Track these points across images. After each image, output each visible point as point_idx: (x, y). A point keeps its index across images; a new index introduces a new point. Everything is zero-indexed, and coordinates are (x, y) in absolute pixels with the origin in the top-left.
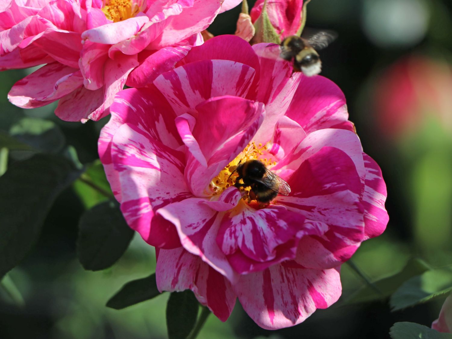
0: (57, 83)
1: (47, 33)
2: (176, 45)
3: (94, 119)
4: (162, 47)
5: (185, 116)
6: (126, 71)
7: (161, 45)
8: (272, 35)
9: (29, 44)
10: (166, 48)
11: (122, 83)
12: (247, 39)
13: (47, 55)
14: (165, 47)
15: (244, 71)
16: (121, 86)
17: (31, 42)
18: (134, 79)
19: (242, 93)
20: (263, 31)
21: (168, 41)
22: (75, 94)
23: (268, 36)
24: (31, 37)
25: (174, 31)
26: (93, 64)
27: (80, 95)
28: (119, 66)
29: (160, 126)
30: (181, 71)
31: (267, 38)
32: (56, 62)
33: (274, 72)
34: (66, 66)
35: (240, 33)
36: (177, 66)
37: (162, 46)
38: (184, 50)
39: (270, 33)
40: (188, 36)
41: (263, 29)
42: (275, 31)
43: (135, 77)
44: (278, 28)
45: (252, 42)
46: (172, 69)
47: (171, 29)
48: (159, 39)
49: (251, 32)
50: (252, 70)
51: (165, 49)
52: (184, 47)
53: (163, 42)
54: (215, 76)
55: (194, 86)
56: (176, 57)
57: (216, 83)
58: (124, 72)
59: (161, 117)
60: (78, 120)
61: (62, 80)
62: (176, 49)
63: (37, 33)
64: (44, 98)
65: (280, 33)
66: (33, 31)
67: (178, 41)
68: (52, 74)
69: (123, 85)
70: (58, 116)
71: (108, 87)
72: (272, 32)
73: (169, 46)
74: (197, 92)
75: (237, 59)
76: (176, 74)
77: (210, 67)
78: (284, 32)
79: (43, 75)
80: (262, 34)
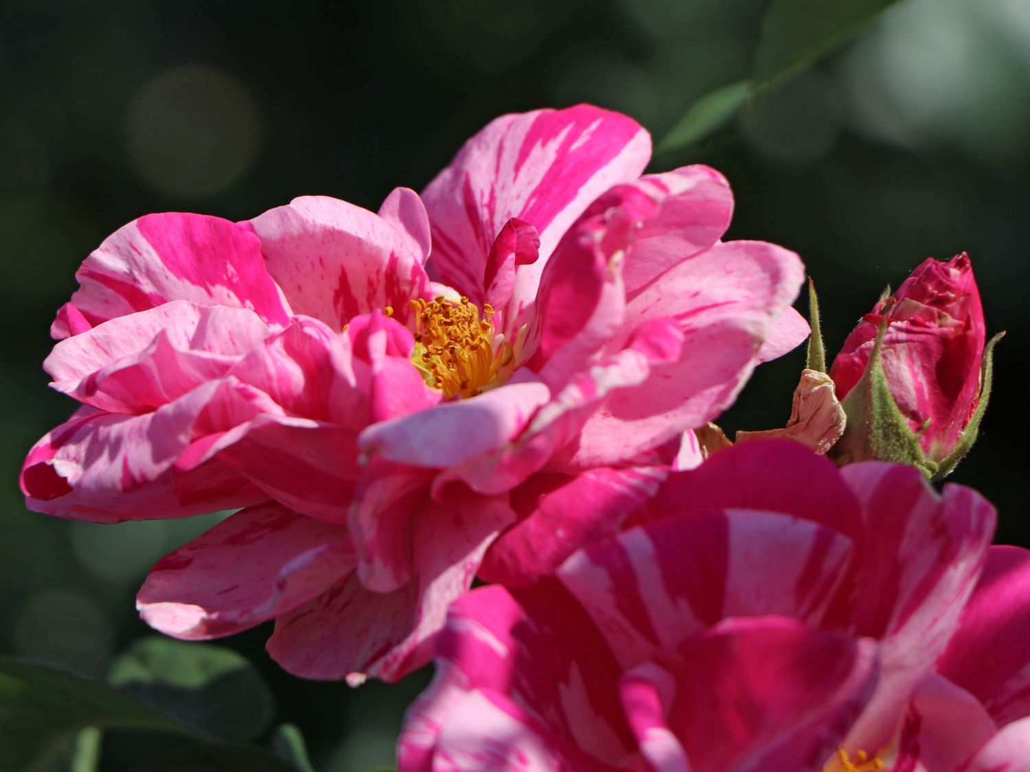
0: (284, 572)
1: (257, 425)
2: (622, 465)
3: (385, 677)
4: (580, 469)
5: (647, 670)
6: (480, 540)
7: (578, 463)
8: (898, 435)
9: (203, 459)
10: (595, 474)
11: (468, 573)
12: (824, 444)
13: (249, 481)
14: (591, 467)
15: (822, 546)
16: (465, 582)
17: (210, 453)
18: (501, 562)
19: (814, 607)
20: (871, 423)
21: (598, 452)
22: (326, 598)
23: (886, 436)
24: (210, 438)
25: (613, 421)
26: (384, 518)
27: (342, 599)
28: (458, 522)
29: (573, 696)
30: (637, 542)
31: (882, 442)
32: (273, 503)
33: (906, 546)
34: (301, 516)
35: (802, 424)
36: (626, 526)
37: (581, 464)
38: (648, 479)
39: (891, 430)
40: (660, 441)
41: (870, 417)
42: (905, 423)
43: (505, 557)
44: (914, 415)
45: (836, 452)
46: (611, 535)
47: (605, 415)
48: (574, 446)
49: (836, 423)
50: (843, 542)
51: (591, 476)
52: (646, 471)
53: (583, 455)
54: (736, 557)
55: (674, 587)
56: (621, 499)
57: (739, 578)
58: (473, 544)
59: (575, 672)
60: (335, 677)
61: (296, 563)
62: (623, 475)
63: (227, 428)
64: (243, 614)
65: (918, 429)
66: (216, 419)
67: (629, 453)
68: (260, 537)
69: (470, 579)
70: (279, 662)
71: (428, 584)
72: (897, 426)
73: (602, 465)
74: (684, 604)
75: (798, 510)
76: (622, 551)
77: (721, 530)
78: (931, 426)
79: (234, 541)
80: (867, 430)
